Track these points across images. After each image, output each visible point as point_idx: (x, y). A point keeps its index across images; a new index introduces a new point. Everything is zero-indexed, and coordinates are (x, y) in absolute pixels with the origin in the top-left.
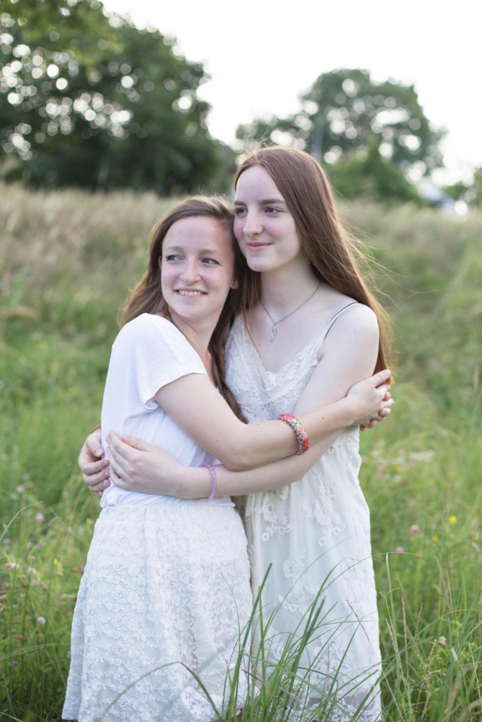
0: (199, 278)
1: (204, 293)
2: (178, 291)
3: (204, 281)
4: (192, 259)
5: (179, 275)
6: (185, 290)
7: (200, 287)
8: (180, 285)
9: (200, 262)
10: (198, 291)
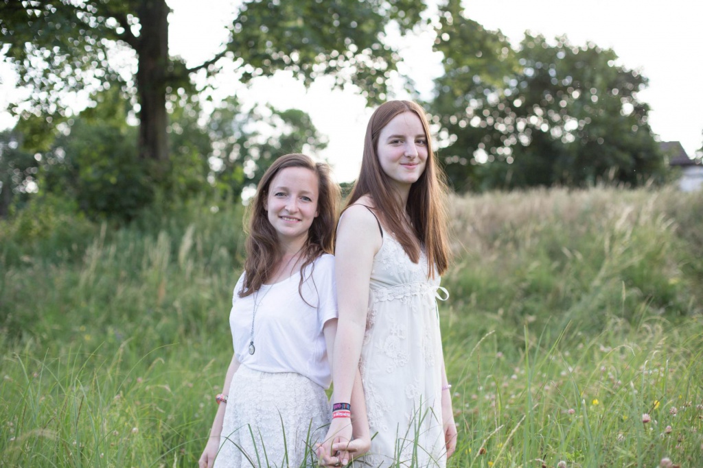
0: (298, 210)
1: (299, 220)
2: (281, 217)
3: (301, 212)
4: (294, 196)
5: (284, 207)
6: (287, 217)
7: (298, 216)
8: (284, 214)
9: (298, 199)
10: (296, 219)
